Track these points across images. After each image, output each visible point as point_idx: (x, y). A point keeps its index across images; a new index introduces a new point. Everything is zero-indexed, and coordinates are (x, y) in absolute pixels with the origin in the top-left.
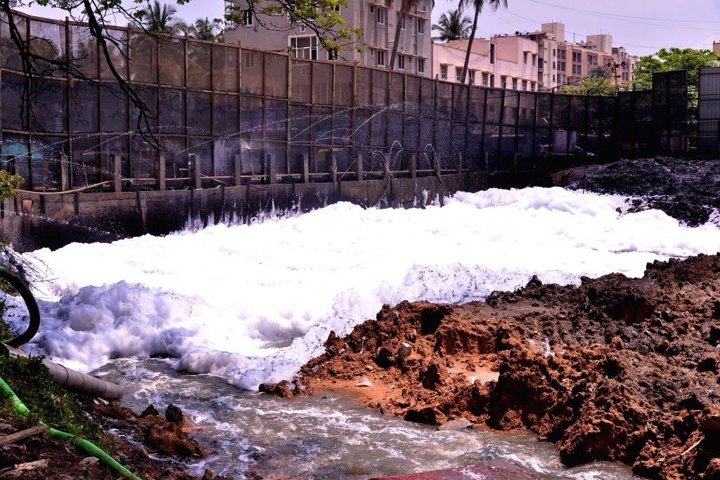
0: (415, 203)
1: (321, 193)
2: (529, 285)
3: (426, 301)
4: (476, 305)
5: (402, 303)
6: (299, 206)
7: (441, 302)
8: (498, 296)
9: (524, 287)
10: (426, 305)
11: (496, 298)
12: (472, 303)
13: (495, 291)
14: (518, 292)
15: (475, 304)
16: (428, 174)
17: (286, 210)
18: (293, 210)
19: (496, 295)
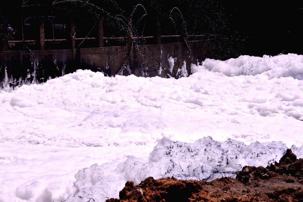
0: (160, 71)
1: (58, 61)
2: (282, 160)
3: (173, 178)
4: (226, 182)
5: (146, 180)
6: (34, 75)
7: (189, 179)
8: (250, 172)
9: (278, 162)
10: (172, 182)
11: (247, 173)
12: (222, 179)
13: (246, 167)
14: (271, 167)
15: (225, 180)
16: (174, 40)
17: (20, 80)
18: (28, 79)
19: (247, 170)
